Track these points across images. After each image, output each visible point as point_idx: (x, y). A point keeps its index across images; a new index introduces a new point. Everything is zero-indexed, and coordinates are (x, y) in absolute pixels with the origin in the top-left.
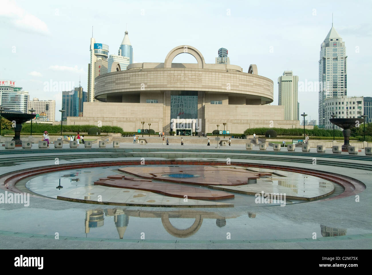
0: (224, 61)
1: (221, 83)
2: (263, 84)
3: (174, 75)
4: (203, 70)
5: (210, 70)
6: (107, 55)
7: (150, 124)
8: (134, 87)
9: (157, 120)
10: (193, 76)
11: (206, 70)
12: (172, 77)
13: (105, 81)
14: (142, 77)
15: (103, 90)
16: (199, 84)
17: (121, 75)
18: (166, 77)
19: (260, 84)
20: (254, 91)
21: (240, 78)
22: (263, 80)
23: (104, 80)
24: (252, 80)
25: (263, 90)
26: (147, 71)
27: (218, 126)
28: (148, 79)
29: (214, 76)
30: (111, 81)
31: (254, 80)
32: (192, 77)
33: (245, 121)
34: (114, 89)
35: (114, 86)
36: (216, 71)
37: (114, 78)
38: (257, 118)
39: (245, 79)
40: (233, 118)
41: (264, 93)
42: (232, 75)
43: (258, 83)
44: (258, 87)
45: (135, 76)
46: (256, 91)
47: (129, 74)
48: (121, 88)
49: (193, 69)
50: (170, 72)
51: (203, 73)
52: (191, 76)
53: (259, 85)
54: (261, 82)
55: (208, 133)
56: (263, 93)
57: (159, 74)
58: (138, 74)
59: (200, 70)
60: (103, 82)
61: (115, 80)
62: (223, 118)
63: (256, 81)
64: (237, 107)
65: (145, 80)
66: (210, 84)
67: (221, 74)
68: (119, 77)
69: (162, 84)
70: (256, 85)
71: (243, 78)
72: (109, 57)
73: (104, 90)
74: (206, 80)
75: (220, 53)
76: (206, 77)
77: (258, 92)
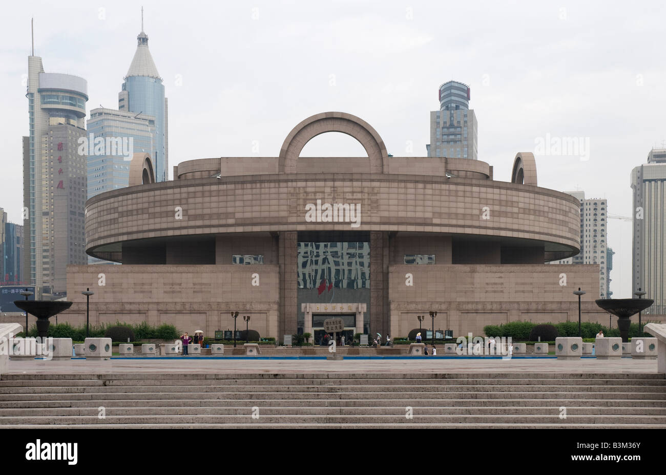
0: (459, 122)
1: (430, 209)
2: (546, 209)
3: (306, 192)
4: (382, 177)
5: (400, 178)
6: (83, 108)
7: (249, 318)
8: (199, 223)
9: (263, 307)
10: (356, 192)
11: (391, 178)
12: (301, 196)
13: (120, 209)
14: (221, 198)
15: (113, 232)
16: (372, 215)
17: (163, 192)
18: (284, 196)
19: (537, 208)
20: (522, 228)
21: (483, 196)
22: (546, 198)
23: (116, 205)
24: (515, 199)
25: (546, 225)
26: (235, 183)
27: (420, 320)
28: (238, 204)
29: (413, 191)
30: (135, 207)
31: (521, 199)
32: (353, 195)
33: (495, 306)
34: (144, 229)
35: (146, 222)
36: (417, 179)
37: (145, 200)
38: (529, 298)
39: (497, 197)
40: (463, 300)
41: (550, 232)
42: (461, 188)
43: (532, 207)
44: (532, 217)
45: (203, 196)
46: (527, 228)
47: (184, 190)
48: (164, 226)
49: (355, 177)
50: (294, 184)
51: (383, 184)
52: (350, 192)
53: (535, 210)
54: (542, 203)
55: (397, 337)
56: (546, 231)
57: (267, 191)
58: (210, 191)
59: (373, 177)
60: (112, 211)
61: (146, 205)
62: (438, 300)
63: (527, 200)
64: (473, 271)
65: (229, 204)
66: (402, 214)
67: (429, 186)
68: (157, 198)
69: (273, 214)
70: (526, 211)
71: (490, 196)
72: (88, 117)
73: (116, 232)
74: (391, 202)
75: (445, 97)
76: (392, 196)
77: (532, 229)
